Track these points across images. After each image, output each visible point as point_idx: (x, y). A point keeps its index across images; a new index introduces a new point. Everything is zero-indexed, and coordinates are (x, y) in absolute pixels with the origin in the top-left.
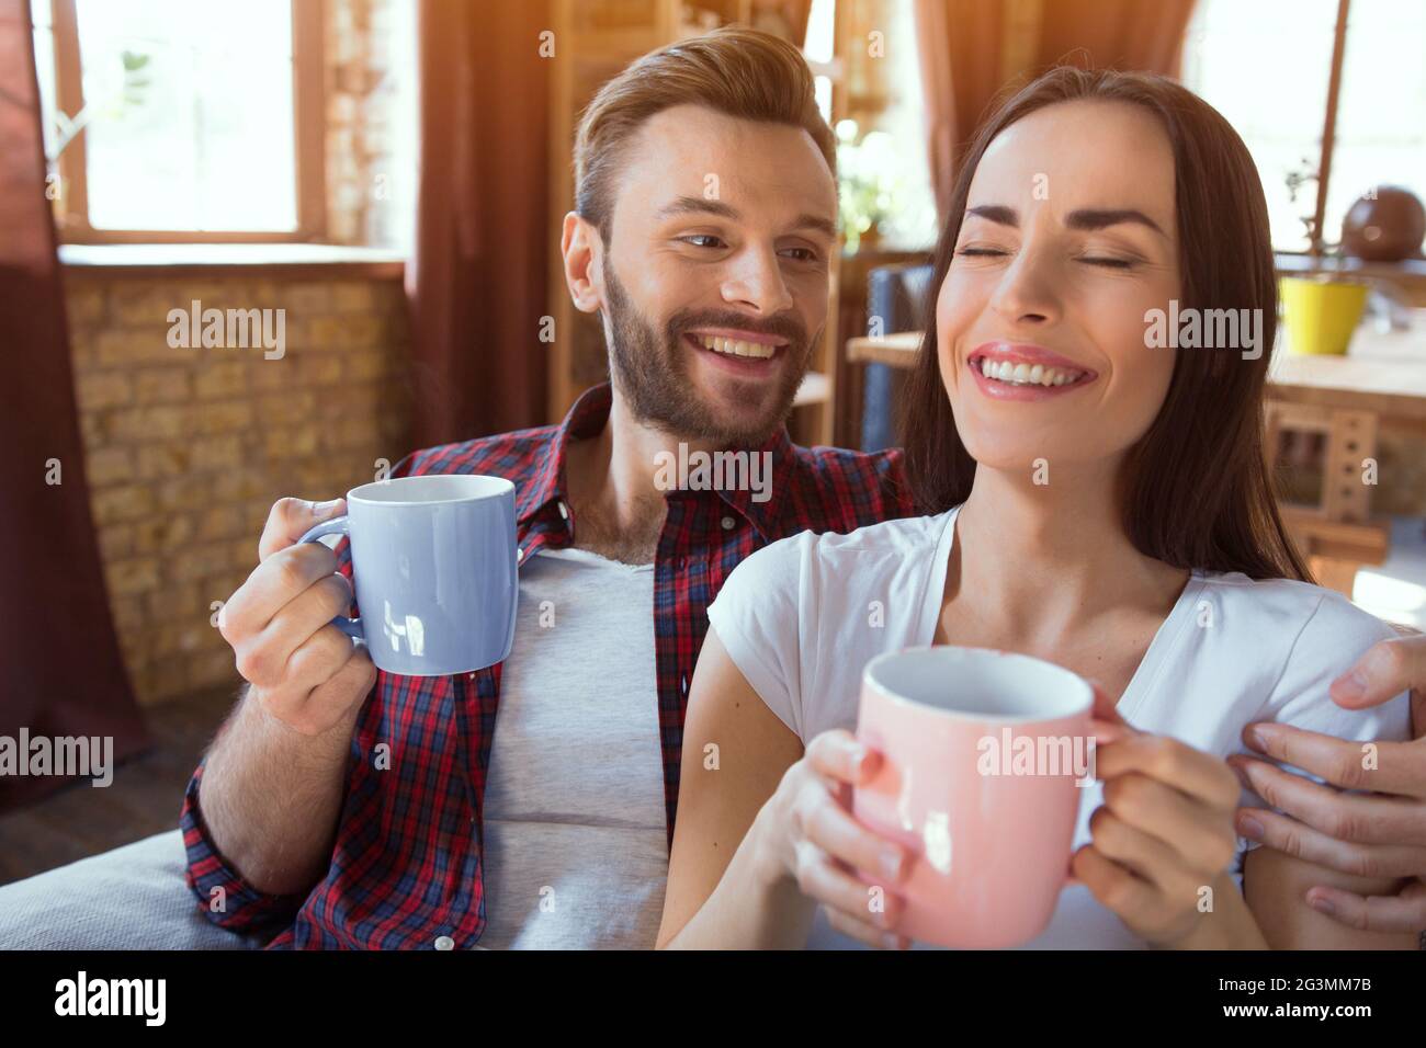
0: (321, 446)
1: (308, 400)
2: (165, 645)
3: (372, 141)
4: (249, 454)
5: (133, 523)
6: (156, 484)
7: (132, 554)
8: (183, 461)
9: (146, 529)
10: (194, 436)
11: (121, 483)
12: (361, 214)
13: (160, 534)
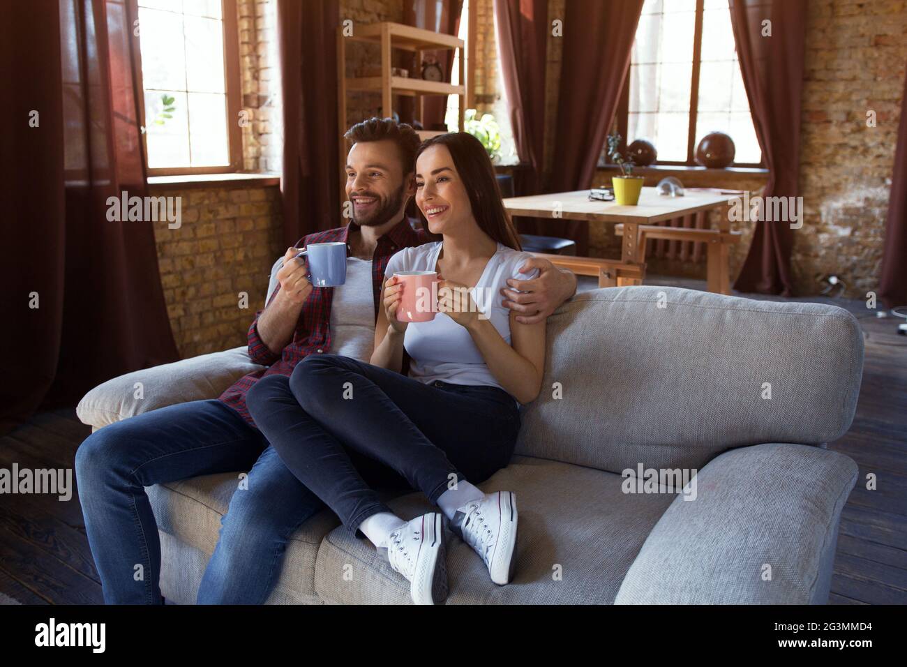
0: (246, 256)
1: (240, 238)
2: (187, 340)
3: (261, 126)
4: (217, 260)
5: (173, 289)
6: (182, 273)
7: (174, 301)
8: (192, 263)
9: (178, 291)
10: (198, 253)
11: (169, 273)
12: (257, 158)
13: (184, 293)
